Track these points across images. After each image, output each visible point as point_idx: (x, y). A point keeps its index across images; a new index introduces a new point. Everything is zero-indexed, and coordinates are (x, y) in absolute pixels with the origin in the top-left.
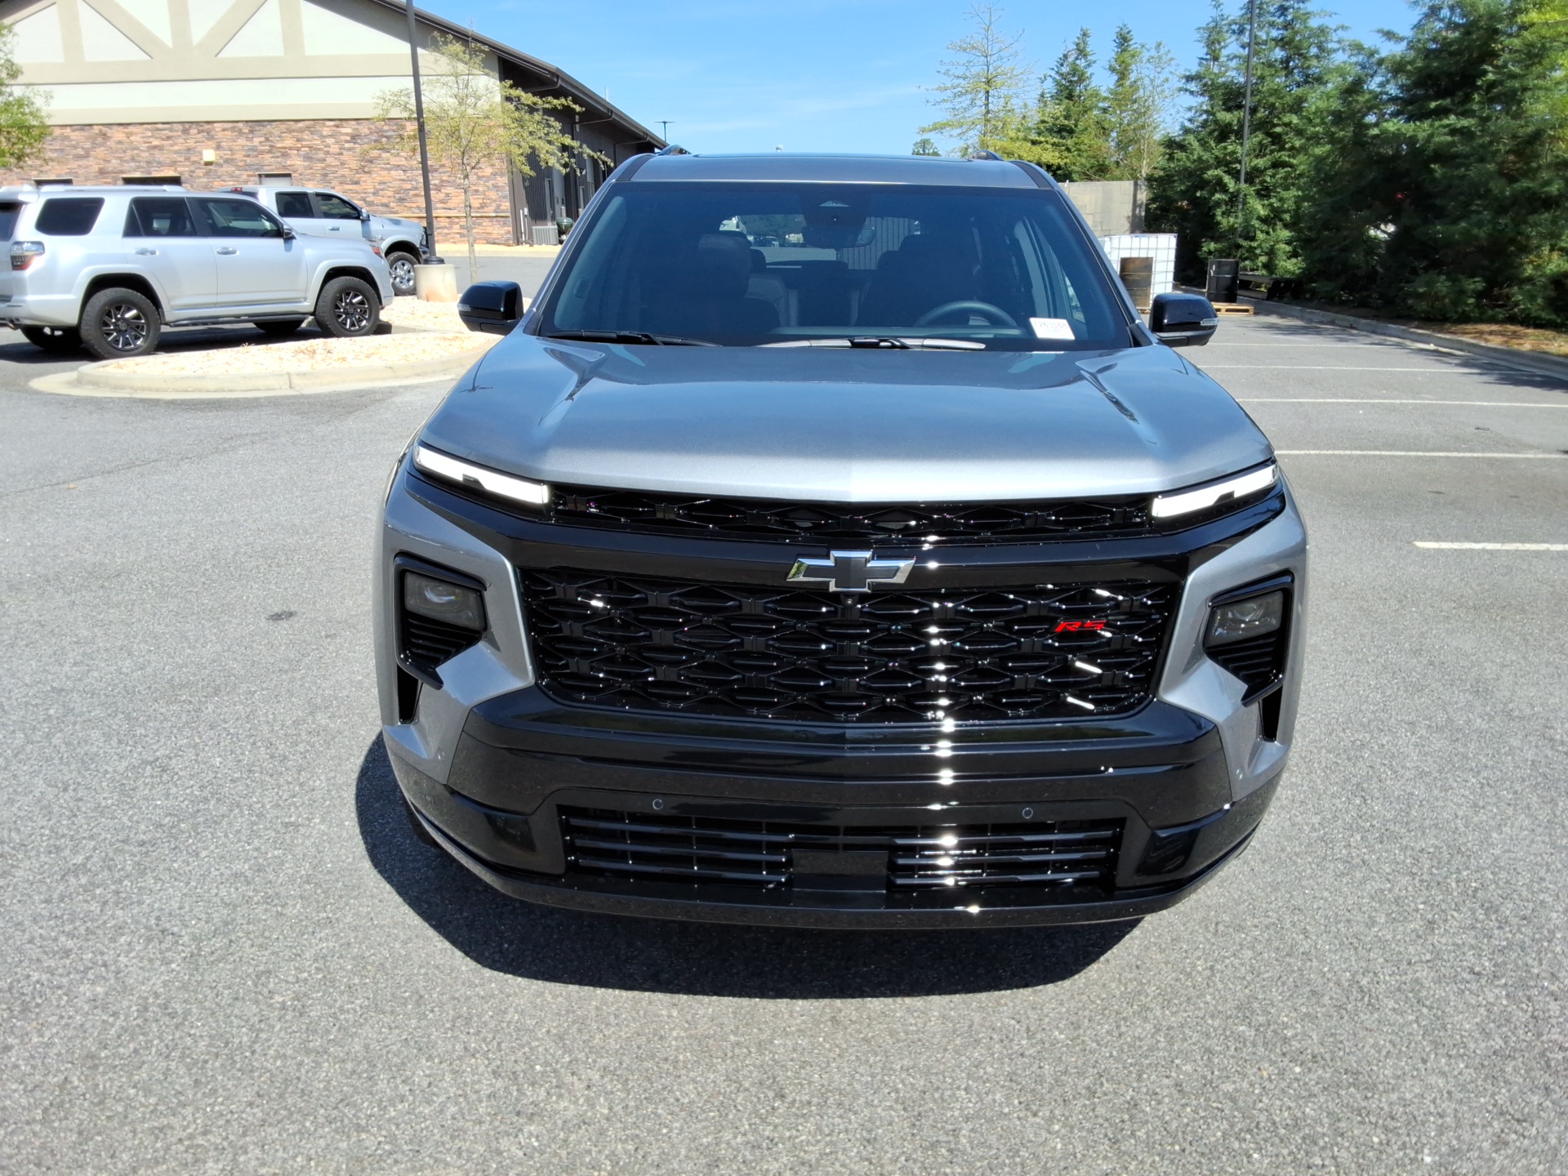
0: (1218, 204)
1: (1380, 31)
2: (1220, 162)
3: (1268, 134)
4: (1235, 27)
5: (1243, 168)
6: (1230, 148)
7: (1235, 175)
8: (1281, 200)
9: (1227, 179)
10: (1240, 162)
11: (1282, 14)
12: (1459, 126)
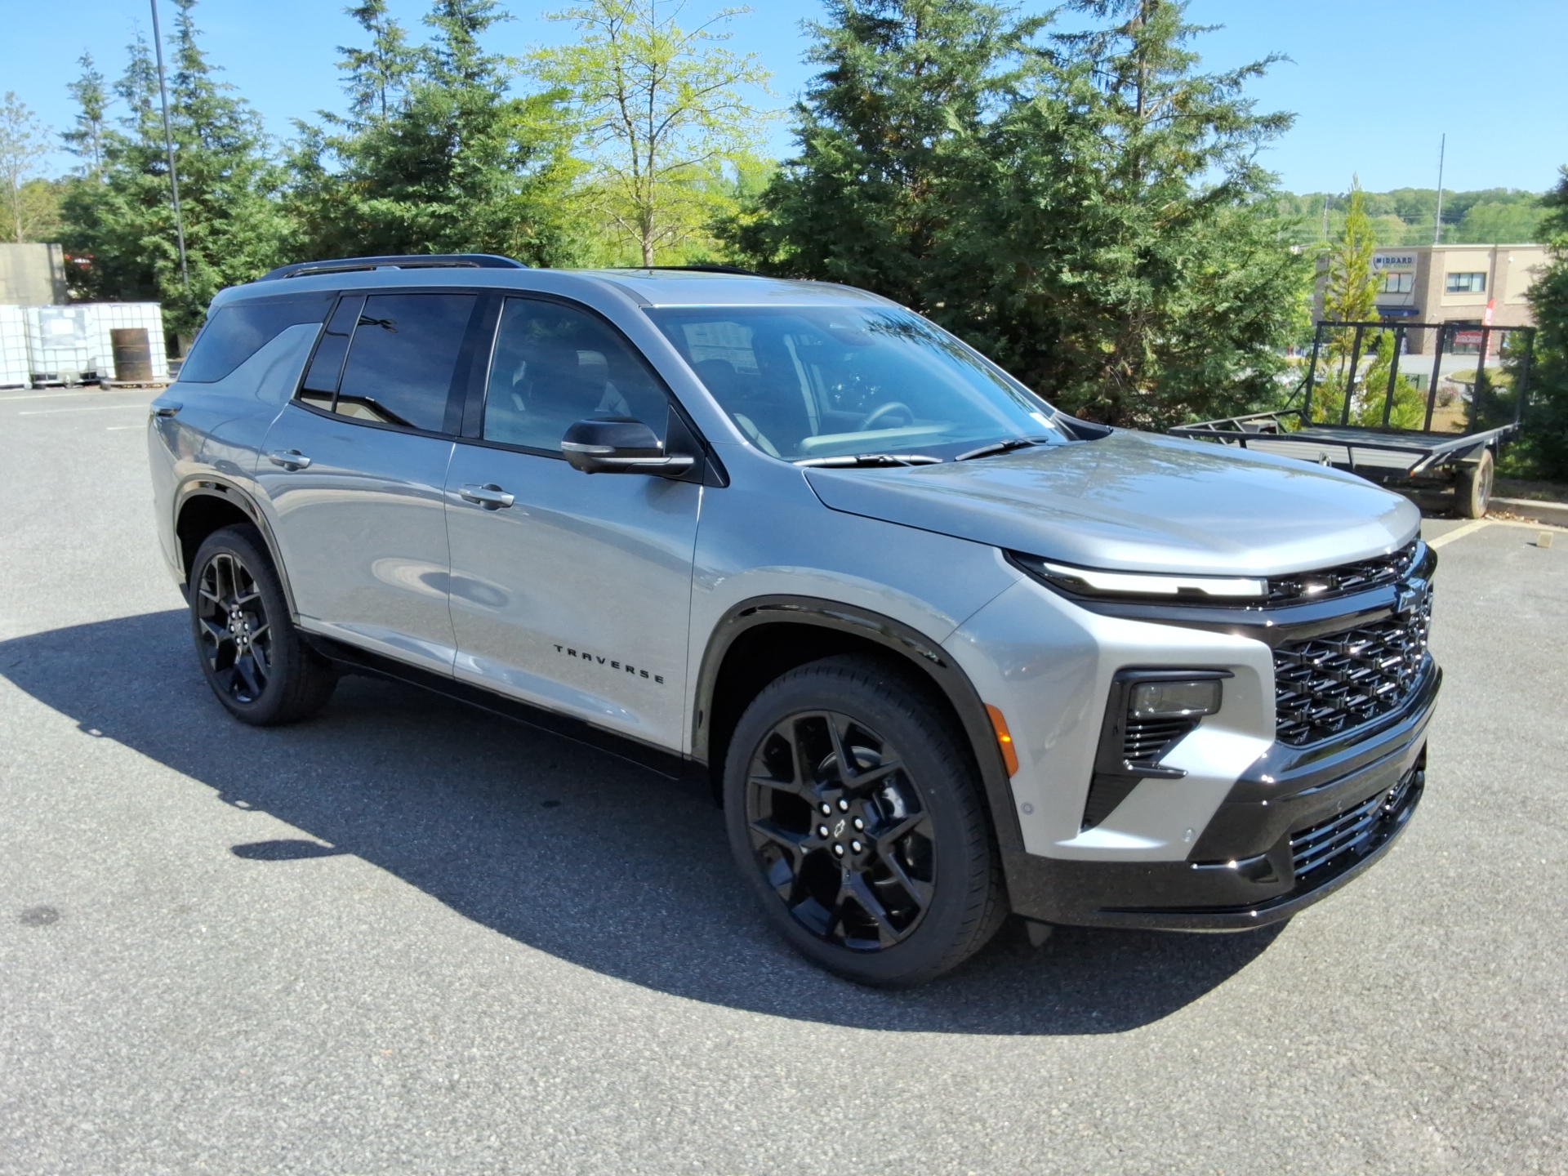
0: (162, 271)
1: (320, 112)
2: (155, 230)
3: (197, 200)
4: (123, 89)
5: (182, 234)
6: (164, 213)
7: (174, 240)
8: (232, 267)
9: (167, 246)
10: (176, 228)
11: (183, 82)
12: (442, 212)
